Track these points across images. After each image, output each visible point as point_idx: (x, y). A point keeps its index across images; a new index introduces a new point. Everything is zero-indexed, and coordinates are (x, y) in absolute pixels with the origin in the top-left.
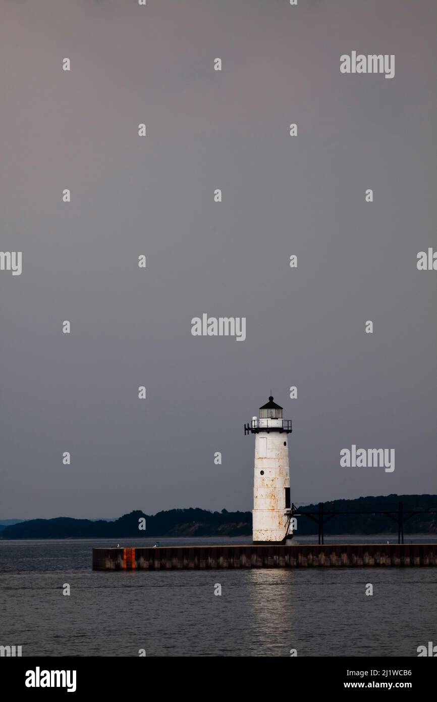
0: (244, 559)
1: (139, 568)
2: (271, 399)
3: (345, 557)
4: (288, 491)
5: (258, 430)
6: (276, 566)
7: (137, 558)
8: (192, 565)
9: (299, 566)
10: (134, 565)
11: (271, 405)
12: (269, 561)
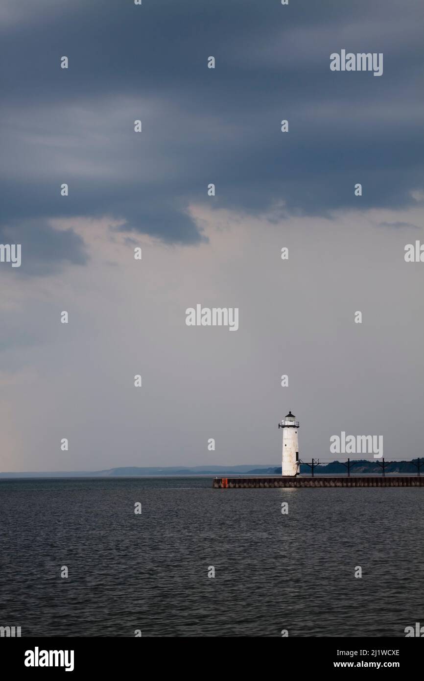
0: (276, 484)
1: (229, 487)
2: (290, 412)
3: (321, 483)
4: (297, 453)
5: (284, 427)
6: (290, 487)
7: (229, 483)
8: (253, 486)
9: (301, 487)
10: (227, 486)
11: (290, 415)
12: (287, 485)
